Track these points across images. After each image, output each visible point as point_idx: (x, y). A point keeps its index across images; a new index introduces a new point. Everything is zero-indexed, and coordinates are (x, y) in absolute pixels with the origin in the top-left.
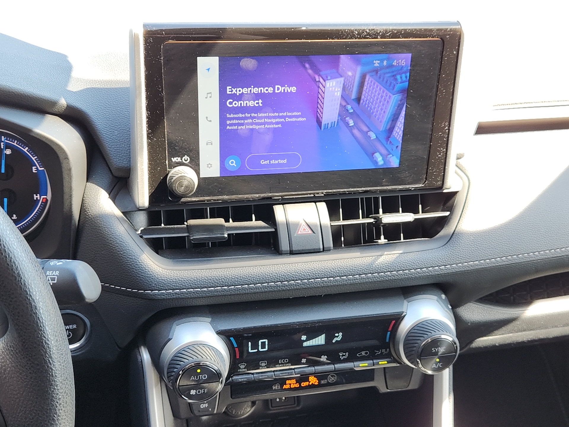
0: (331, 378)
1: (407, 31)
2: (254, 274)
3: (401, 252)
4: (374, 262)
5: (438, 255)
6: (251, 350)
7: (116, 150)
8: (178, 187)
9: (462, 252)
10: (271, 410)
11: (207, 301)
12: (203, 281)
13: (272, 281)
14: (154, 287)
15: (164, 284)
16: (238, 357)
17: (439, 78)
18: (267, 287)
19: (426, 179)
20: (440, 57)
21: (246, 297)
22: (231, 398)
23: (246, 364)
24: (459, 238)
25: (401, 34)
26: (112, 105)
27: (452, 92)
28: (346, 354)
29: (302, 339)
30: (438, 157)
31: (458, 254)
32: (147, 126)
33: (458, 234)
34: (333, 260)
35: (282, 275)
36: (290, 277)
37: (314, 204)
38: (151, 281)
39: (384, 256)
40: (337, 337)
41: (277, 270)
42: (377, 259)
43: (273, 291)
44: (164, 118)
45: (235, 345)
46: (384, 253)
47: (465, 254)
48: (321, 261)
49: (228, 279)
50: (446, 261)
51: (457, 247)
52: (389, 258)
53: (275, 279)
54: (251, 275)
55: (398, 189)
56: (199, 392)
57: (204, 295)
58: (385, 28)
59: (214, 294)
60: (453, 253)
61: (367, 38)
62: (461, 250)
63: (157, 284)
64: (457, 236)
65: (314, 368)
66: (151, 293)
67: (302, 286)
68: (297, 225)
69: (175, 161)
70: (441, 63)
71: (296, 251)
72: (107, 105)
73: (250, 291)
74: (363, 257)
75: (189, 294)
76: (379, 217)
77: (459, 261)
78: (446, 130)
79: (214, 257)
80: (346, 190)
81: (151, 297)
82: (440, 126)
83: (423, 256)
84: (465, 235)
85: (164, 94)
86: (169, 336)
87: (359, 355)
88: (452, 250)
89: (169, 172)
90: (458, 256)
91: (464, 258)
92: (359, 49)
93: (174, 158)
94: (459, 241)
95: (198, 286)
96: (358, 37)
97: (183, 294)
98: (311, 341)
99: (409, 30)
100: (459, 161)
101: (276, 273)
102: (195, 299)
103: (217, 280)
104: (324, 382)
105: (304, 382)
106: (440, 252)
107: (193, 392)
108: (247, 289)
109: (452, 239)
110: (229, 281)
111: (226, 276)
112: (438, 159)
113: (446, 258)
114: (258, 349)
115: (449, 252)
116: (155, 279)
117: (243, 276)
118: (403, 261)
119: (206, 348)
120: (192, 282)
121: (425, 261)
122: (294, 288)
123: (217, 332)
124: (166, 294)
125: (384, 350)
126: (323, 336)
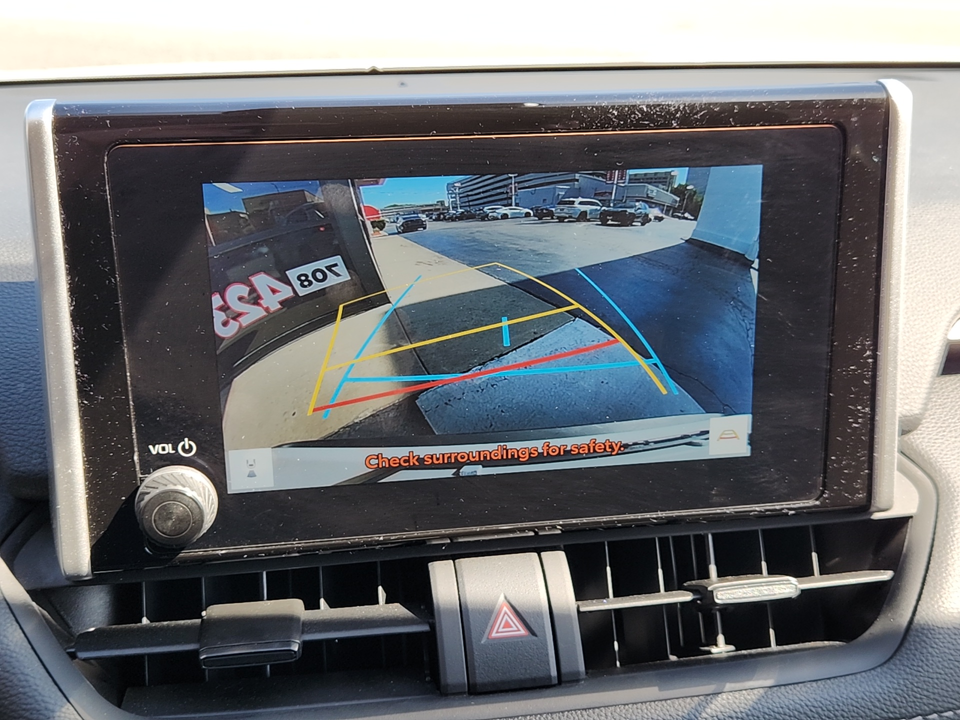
1: (748, 106)
3: (770, 682)
4: (697, 714)
5: (872, 690)
7: (15, 430)
8: (159, 522)
9: (936, 681)
17: (839, 225)
19: (824, 485)
20: (836, 170)
24: (924, 641)
25: (734, 115)
26: (22, 321)
27: (874, 260)
30: (851, 428)
31: (925, 687)
32: (77, 363)
33: (920, 630)
34: (585, 709)
37: (534, 555)
39: (724, 696)
42: (704, 703)
44: (122, 342)
46: (724, 687)
47: (944, 687)
48: (551, 713)
50: (895, 707)
51: (922, 667)
52: (737, 701)
55: (752, 513)
58: (688, 100)
60: (912, 684)
61: (644, 127)
62: (935, 676)
64: (918, 636)
68: (488, 614)
69: (158, 453)
70: (842, 187)
71: (484, 685)
72: (9, 320)
74: (666, 700)
76: (707, 588)
77: (931, 707)
78: (869, 357)
79: (265, 707)
80: (615, 518)
82: (851, 348)
83: (832, 693)
84: (940, 634)
85: (118, 279)
88: (910, 677)
89: (142, 481)
90: (926, 693)
91: (944, 696)
92: (625, 155)
93: (154, 447)
94: (925, 651)
96: (619, 123)
99: (752, 103)
100: (906, 437)
106: (875, 680)
109: (906, 644)
112: (851, 435)
113: (895, 698)
115: (902, 682)
118: (776, 710)
121: (836, 707)
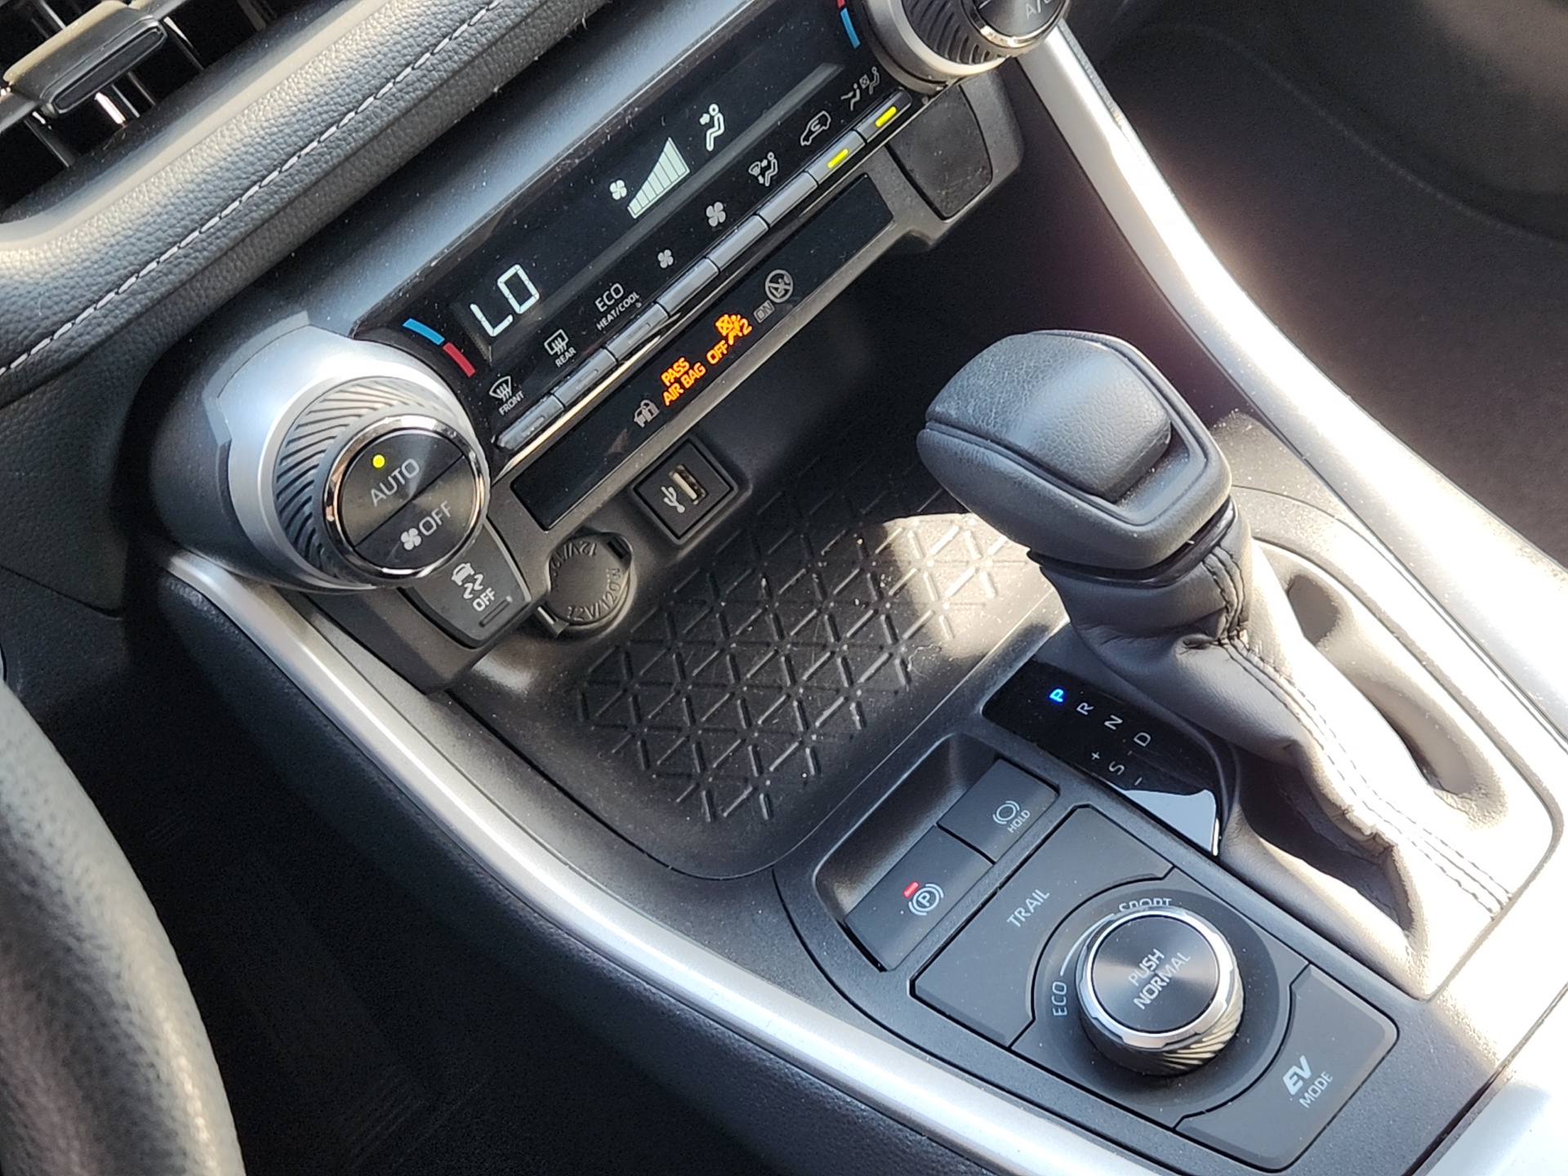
0: (776, 289)
2: (330, 80)
6: (494, 326)
10: (680, 548)
11: (251, 259)
12: (186, 200)
13: (400, 66)
14: (48, 318)
15: (72, 288)
16: (470, 371)
18: (398, 95)
21: (359, 170)
22: (545, 529)
23: (509, 378)
28: (769, 162)
29: (616, 196)
35: (416, 29)
36: (445, 18)
38: (23, 307)
40: (711, 124)
41: (392, 23)
43: (426, 97)
45: (438, 339)
49: (259, 144)
53: (405, 51)
54: (322, 86)
56: (428, 526)
57: (224, 242)
59: (252, 219)
63: (49, 303)
65: (707, 260)
66: (55, 345)
67: (500, 21)
73: (355, 140)
75: (176, 270)
81: (63, 356)
86: (215, 442)
87: (806, 139)
95: (185, 227)
97: (154, 281)
98: (646, 186)
101: (394, 33)
102: (207, 273)
103: (228, 170)
104: (765, 312)
105: (712, 348)
107: (411, 539)
108: (345, 139)
110: (269, 148)
111: (249, 139)
114: (513, 313)
116: (29, 292)
117: (300, 106)
119: (353, 390)
120: (156, 227)
122: (482, 45)
123: (351, 333)
124: (105, 317)
125: (864, 81)
126: (670, 148)
